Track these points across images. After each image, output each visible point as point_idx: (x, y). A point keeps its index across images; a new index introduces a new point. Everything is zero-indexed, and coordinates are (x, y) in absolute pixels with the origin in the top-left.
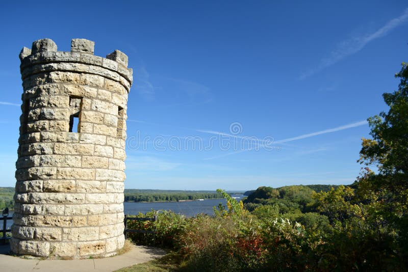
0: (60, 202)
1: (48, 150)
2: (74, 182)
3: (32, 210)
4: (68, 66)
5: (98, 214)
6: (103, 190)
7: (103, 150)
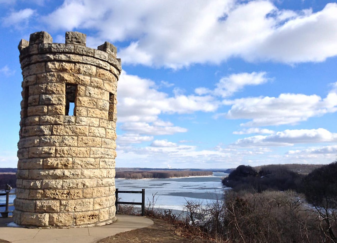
0: (58, 178)
1: (47, 132)
2: (71, 159)
4: (63, 57)
5: (92, 187)
6: (96, 166)
7: (96, 131)
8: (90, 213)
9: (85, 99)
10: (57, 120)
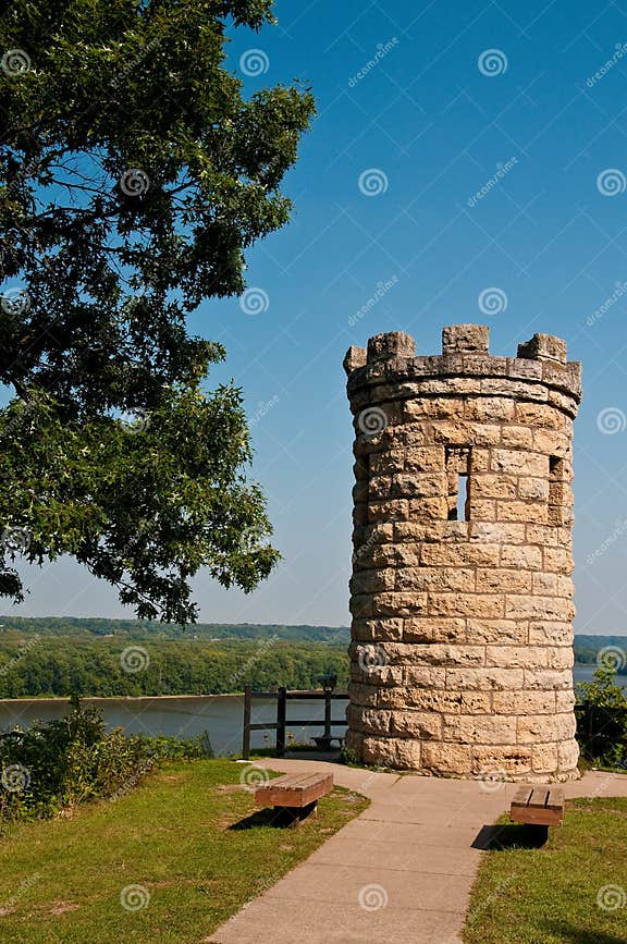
0: (437, 663)
1: (410, 558)
2: (461, 622)
3: (384, 676)
4: (439, 386)
5: (513, 690)
6: (521, 639)
7: (519, 555)
8: (508, 750)
9: (491, 479)
10: (430, 530)
